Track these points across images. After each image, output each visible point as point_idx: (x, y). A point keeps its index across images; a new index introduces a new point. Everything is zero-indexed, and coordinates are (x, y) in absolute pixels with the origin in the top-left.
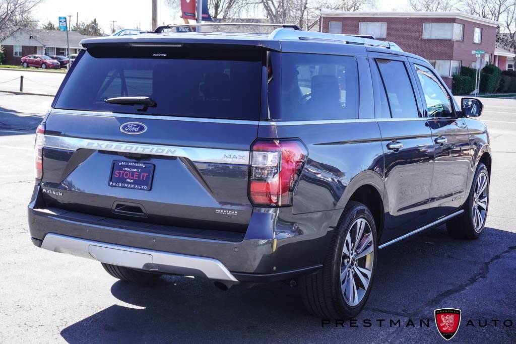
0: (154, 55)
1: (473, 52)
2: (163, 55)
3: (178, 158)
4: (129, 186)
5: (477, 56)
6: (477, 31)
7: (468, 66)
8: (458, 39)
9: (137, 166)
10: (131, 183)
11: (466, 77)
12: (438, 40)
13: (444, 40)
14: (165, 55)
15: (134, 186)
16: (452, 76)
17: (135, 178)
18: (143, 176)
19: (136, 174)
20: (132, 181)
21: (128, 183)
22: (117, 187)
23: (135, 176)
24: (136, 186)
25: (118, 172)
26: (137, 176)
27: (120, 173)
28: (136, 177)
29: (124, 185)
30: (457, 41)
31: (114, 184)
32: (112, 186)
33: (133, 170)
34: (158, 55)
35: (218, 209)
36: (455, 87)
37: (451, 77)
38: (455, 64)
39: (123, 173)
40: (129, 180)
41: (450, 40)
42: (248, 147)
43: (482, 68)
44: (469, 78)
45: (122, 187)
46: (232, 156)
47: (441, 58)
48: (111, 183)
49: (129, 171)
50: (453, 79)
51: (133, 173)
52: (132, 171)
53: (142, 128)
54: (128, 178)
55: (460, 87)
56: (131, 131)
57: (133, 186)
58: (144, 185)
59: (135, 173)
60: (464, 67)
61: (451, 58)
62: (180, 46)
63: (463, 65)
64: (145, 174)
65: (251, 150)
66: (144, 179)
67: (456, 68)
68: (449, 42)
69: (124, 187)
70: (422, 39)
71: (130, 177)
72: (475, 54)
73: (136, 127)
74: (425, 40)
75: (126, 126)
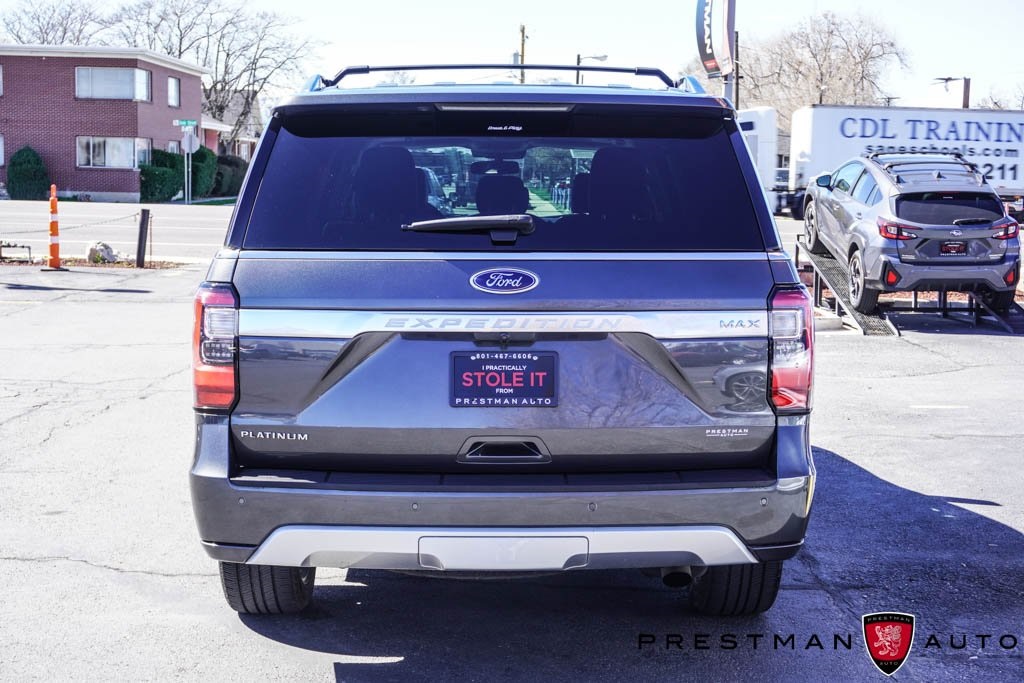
0: (490, 128)
1: (176, 123)
2: (513, 128)
3: (609, 335)
4: (506, 401)
5: (183, 129)
6: (172, 83)
7: (163, 149)
8: (145, 99)
9: (517, 359)
10: (509, 396)
11: (165, 169)
12: (107, 100)
13: (119, 100)
14: (519, 129)
15: (520, 402)
16: (139, 167)
17: (515, 385)
18: (537, 378)
19: (517, 377)
20: (511, 391)
21: (502, 396)
22: (474, 406)
23: (515, 379)
24: (525, 401)
25: (471, 374)
26: (521, 379)
27: (475, 378)
28: (517, 382)
29: (493, 402)
30: (142, 102)
31: (467, 401)
32: (461, 405)
33: (507, 368)
34: (501, 128)
35: (711, 428)
36: (147, 187)
37: (137, 169)
38: (141, 144)
39: (483, 378)
40: (502, 391)
41: (130, 101)
42: (763, 302)
43: (194, 151)
44: (171, 170)
45: (487, 405)
46: (735, 324)
47: (116, 132)
48: (458, 400)
49: (495, 371)
50: (142, 173)
51: (509, 375)
52: (506, 372)
53: (527, 281)
54: (500, 386)
55: (156, 188)
56: (503, 288)
57: (515, 401)
58: (545, 397)
59: (515, 374)
60: (159, 151)
61: (134, 134)
62: (564, 109)
63: (156, 147)
64: (541, 374)
65: (769, 309)
66: (541, 384)
67: (144, 152)
68: (128, 105)
69: (493, 405)
70: (76, 99)
71: (503, 384)
72: (180, 126)
73: (513, 278)
74: (81, 99)
75: (486, 277)
